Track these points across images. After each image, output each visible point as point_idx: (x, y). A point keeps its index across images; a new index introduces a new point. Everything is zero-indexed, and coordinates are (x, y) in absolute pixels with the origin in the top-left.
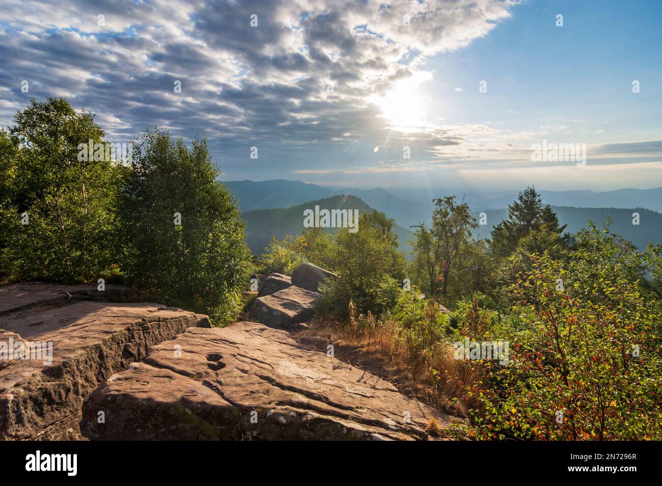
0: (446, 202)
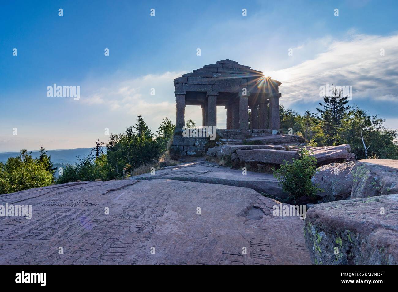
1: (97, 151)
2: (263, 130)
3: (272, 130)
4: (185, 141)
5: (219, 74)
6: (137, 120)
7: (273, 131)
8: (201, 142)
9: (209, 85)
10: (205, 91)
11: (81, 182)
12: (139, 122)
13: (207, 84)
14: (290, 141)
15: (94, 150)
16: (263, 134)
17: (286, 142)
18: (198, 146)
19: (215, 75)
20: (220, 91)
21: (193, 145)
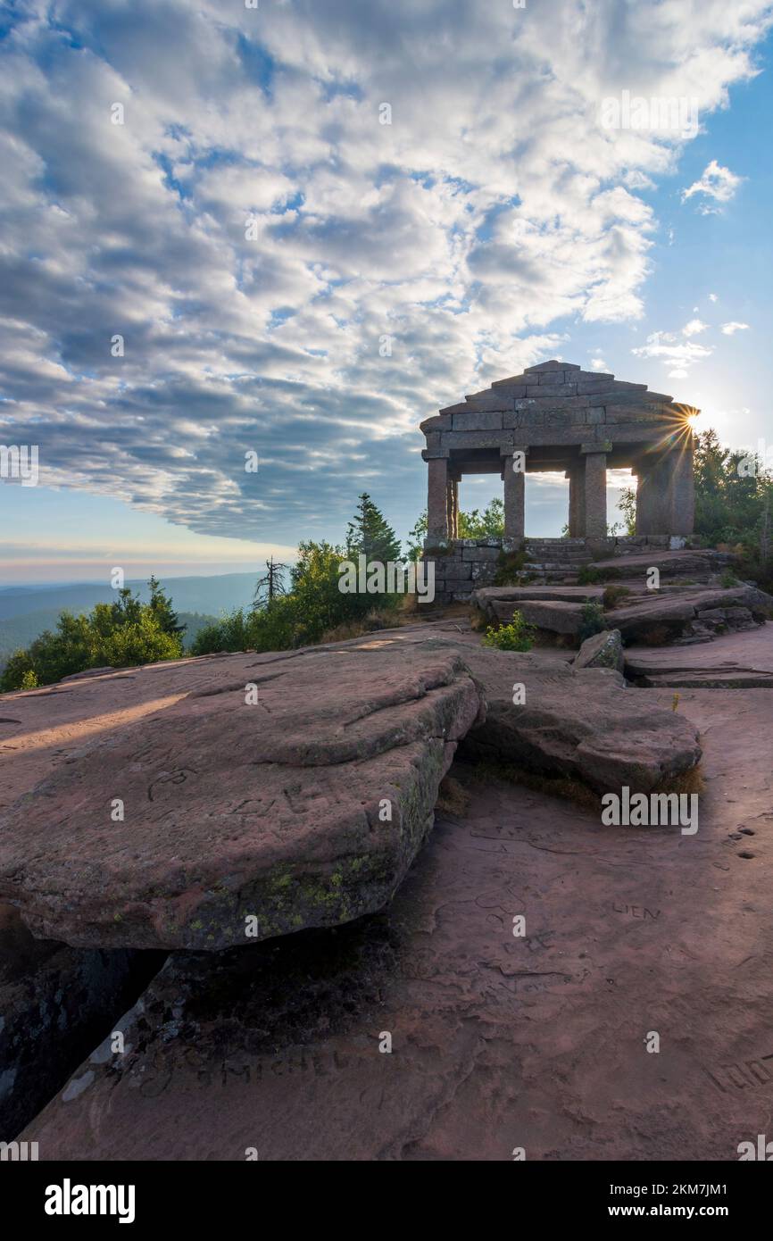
1: (271, 584)
2: (644, 536)
3: (669, 538)
4: (447, 569)
5: (530, 402)
6: (358, 507)
7: (673, 538)
8: (486, 571)
9: (505, 431)
10: (495, 447)
11: (226, 653)
12: (362, 512)
13: (501, 428)
14: (696, 567)
15: (264, 582)
16: (646, 548)
17: (685, 572)
18: (479, 579)
19: (520, 403)
20: (532, 444)
21: (467, 577)
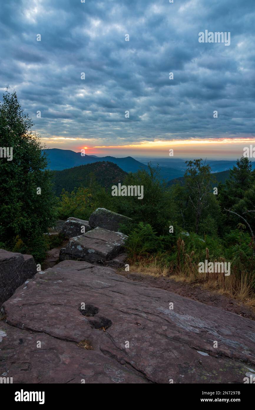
0: (195, 164)
